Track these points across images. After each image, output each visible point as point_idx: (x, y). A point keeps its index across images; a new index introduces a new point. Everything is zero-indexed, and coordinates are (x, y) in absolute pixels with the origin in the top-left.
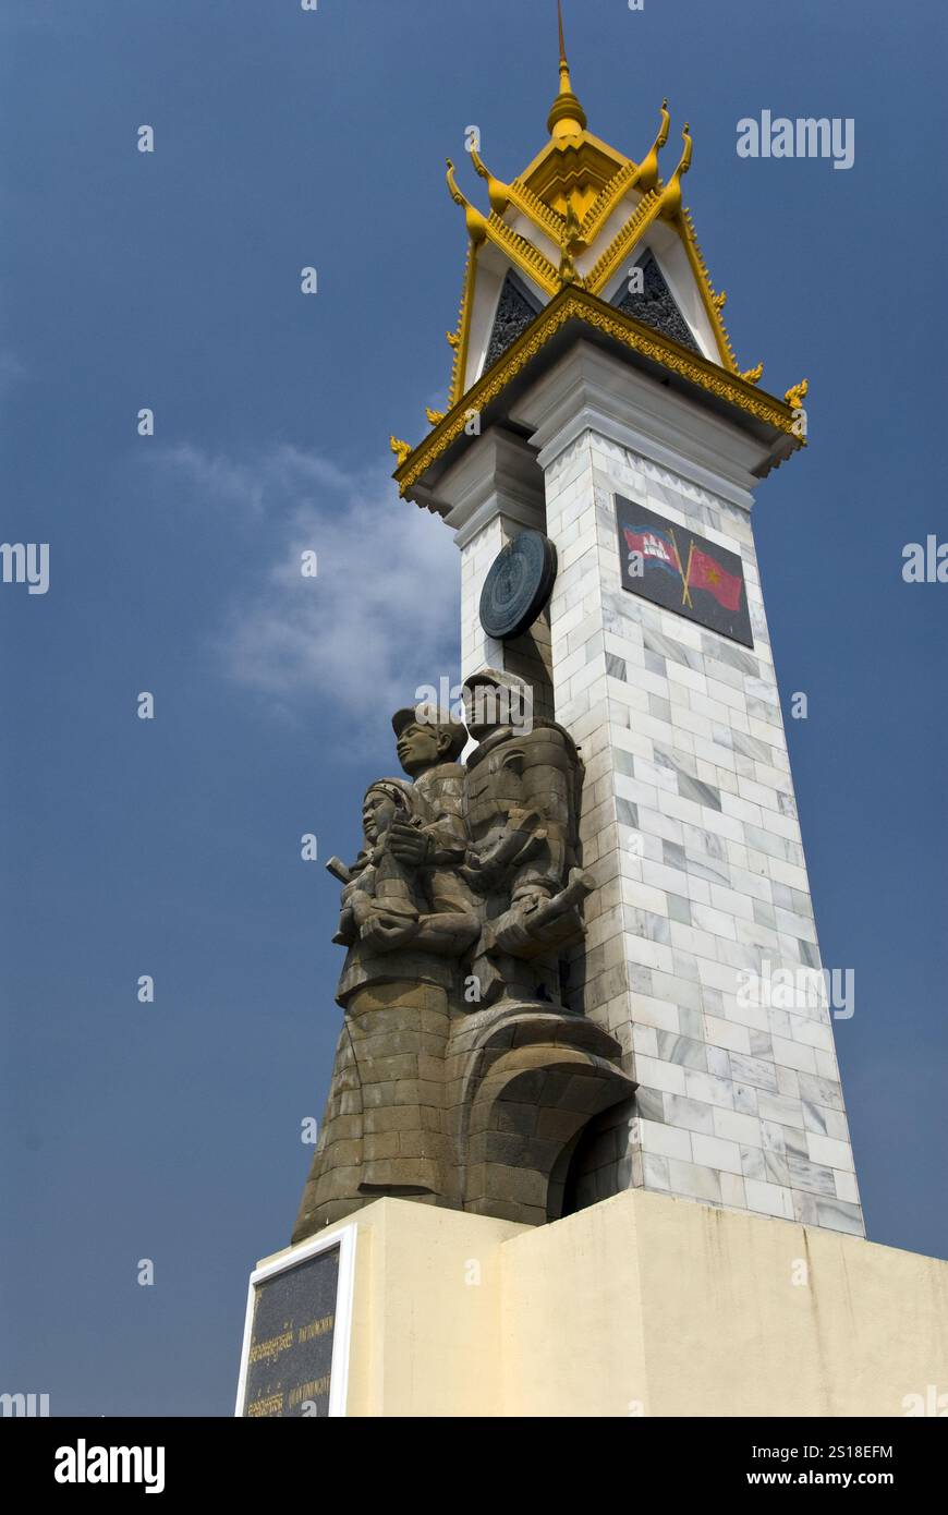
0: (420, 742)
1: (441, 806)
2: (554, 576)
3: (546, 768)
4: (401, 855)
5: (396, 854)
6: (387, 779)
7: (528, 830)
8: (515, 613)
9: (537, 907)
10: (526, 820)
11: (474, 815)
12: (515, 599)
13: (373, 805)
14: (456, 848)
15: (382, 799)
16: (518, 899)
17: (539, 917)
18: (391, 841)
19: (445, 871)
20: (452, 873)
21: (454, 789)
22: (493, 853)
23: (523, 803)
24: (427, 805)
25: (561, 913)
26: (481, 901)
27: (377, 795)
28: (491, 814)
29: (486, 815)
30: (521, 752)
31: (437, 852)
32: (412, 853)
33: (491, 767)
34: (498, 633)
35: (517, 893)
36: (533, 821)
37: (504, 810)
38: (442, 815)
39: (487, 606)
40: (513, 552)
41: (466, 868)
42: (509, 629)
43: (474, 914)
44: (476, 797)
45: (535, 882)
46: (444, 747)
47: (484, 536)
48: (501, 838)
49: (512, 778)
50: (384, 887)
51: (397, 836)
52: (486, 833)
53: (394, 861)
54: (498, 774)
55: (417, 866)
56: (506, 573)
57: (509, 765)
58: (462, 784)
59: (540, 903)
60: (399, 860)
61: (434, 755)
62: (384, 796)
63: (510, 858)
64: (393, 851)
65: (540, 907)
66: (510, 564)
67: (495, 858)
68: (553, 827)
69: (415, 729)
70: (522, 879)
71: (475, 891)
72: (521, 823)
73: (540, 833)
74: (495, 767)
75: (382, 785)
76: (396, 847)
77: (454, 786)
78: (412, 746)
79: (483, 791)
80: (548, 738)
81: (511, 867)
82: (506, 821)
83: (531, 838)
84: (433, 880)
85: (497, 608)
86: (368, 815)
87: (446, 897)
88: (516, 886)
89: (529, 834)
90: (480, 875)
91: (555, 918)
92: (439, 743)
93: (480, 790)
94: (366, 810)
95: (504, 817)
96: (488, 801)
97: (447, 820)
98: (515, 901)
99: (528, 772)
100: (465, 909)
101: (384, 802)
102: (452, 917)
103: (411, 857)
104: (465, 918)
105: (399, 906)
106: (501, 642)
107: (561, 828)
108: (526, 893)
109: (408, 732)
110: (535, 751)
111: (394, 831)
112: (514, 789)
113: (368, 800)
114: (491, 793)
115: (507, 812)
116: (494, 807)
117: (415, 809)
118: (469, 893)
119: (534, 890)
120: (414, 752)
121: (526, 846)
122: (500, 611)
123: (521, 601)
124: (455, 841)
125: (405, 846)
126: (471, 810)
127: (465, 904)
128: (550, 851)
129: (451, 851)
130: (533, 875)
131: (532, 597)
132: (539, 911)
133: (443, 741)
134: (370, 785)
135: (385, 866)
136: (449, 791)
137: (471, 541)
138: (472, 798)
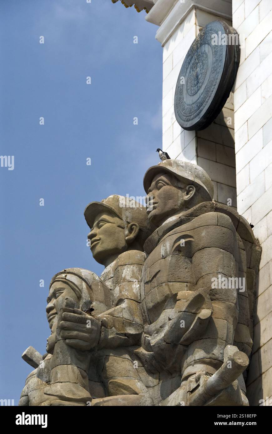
0: (109, 233)
1: (121, 292)
2: (236, 65)
3: (213, 250)
4: (72, 341)
5: (67, 341)
6: (68, 270)
7: (194, 311)
8: (201, 104)
9: (198, 386)
10: (192, 301)
11: (149, 299)
12: (201, 91)
13: (55, 295)
14: (131, 331)
15: (63, 289)
16: (187, 378)
17: (200, 395)
18: (62, 328)
19: (120, 355)
20: (127, 356)
21: (134, 276)
22: (162, 335)
23: (193, 285)
24: (108, 292)
25: (220, 391)
26: (156, 381)
27: (58, 285)
28: (163, 298)
29: (159, 298)
30: (191, 237)
31: (110, 337)
32: (81, 338)
33: (163, 253)
34: (189, 124)
35: (186, 373)
36: (198, 302)
37: (174, 293)
38: (120, 301)
39: (180, 98)
40: (201, 45)
41: (142, 350)
42: (197, 120)
43: (147, 395)
44: (150, 281)
45: (201, 361)
46: (132, 236)
47: (182, 31)
48: (170, 319)
49: (182, 261)
50: (57, 373)
51: (67, 324)
52: (158, 316)
53: (65, 347)
54: (169, 259)
55: (91, 350)
56: (195, 66)
57: (179, 249)
58: (140, 270)
59: (201, 382)
60: (70, 346)
61: (122, 244)
62: (64, 285)
63: (179, 338)
64: (65, 338)
65: (201, 385)
66: (198, 56)
67: (164, 340)
68: (219, 307)
69: (103, 220)
70: (190, 359)
71: (150, 372)
72: (186, 304)
73: (204, 313)
74: (166, 252)
75: (64, 275)
76: (66, 333)
77: (133, 271)
78: (101, 236)
79: (155, 276)
80: (215, 221)
81: (180, 348)
82: (176, 303)
83: (196, 318)
84: (107, 364)
85: (188, 100)
86: (50, 305)
87: (120, 380)
88: (185, 365)
89: (195, 314)
90: (153, 357)
91: (214, 395)
92: (127, 232)
93: (154, 274)
94: (49, 300)
95: (173, 298)
96: (160, 285)
97: (124, 305)
98: (183, 380)
99: (197, 255)
100: (137, 391)
101: (65, 292)
102: (124, 399)
103: (81, 343)
104: (138, 399)
105: (71, 391)
106: (193, 133)
107: (229, 308)
108: (193, 372)
109: (98, 224)
110: (203, 234)
111: (64, 319)
112: (184, 273)
113: (52, 291)
114: (162, 277)
115: (176, 295)
116: (165, 290)
117: (94, 297)
118: (144, 375)
119: (199, 369)
120: (102, 243)
121: (192, 327)
122: (191, 103)
123: (207, 91)
124: (130, 324)
125: (75, 333)
126: (147, 294)
127: (138, 385)
128: (216, 331)
129: (125, 335)
130: (199, 354)
131: (216, 87)
132: (200, 390)
133: (131, 230)
134: (53, 276)
135: (58, 353)
136: (128, 278)
137: (171, 36)
138: (147, 283)
